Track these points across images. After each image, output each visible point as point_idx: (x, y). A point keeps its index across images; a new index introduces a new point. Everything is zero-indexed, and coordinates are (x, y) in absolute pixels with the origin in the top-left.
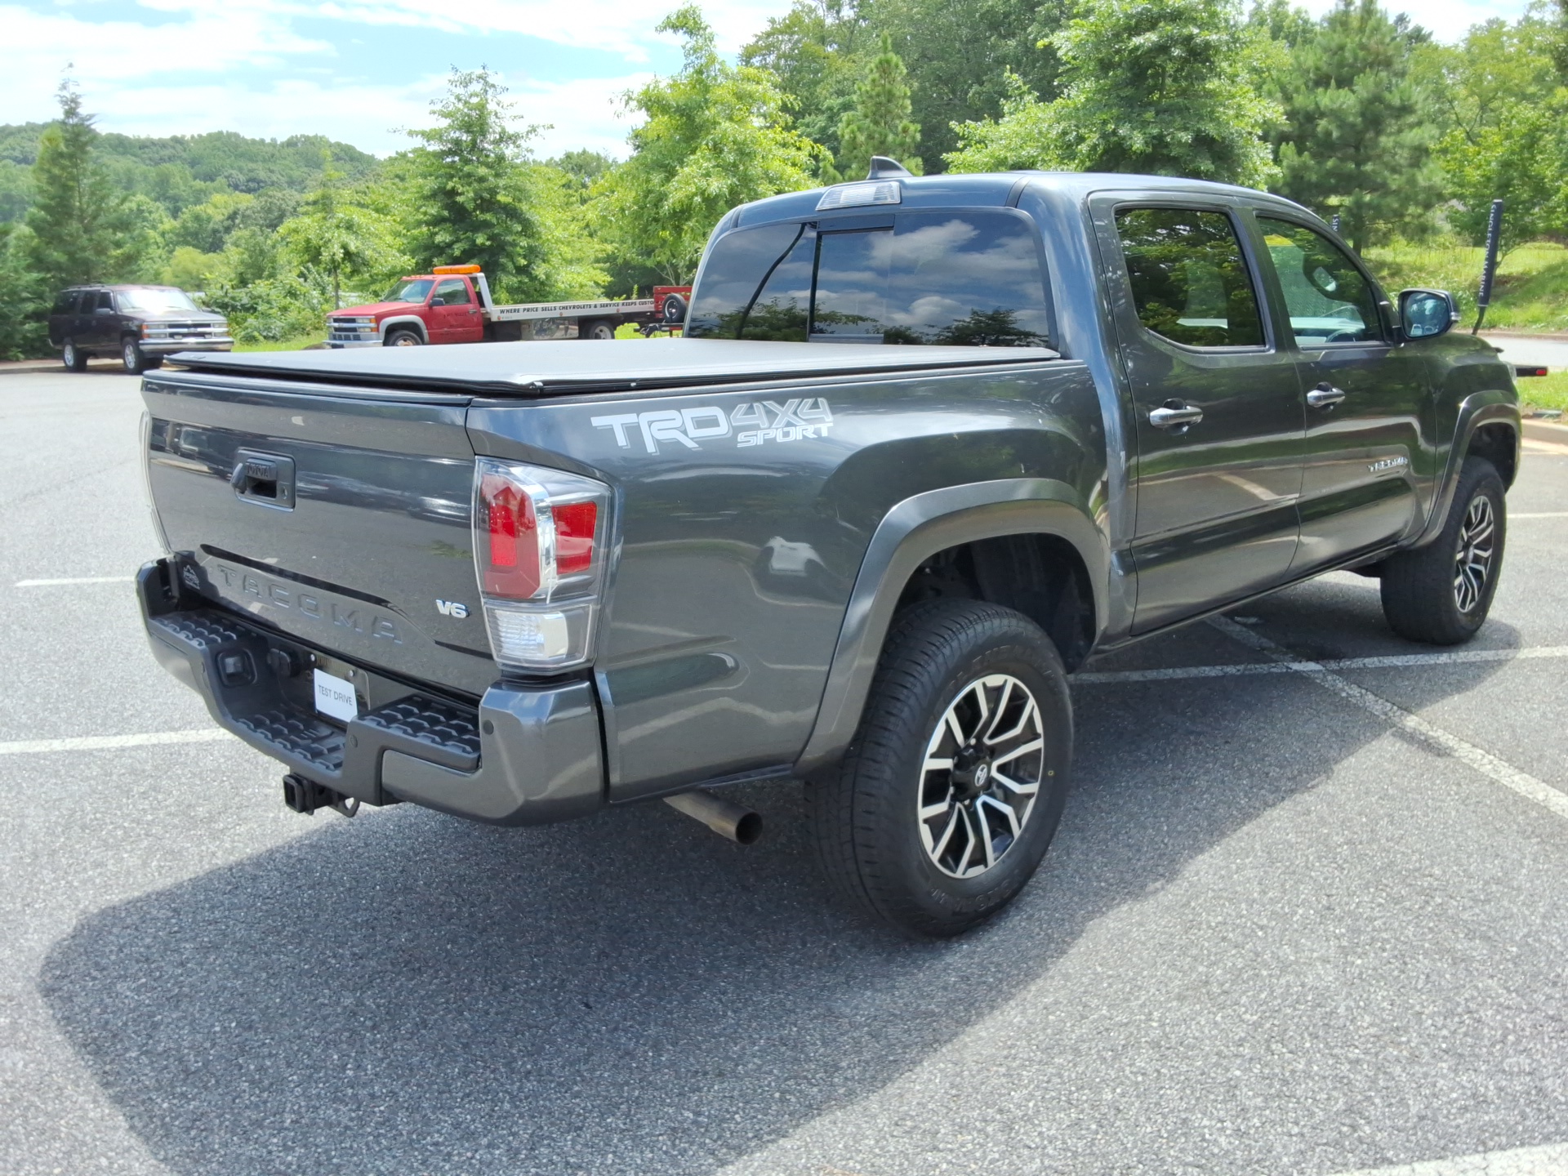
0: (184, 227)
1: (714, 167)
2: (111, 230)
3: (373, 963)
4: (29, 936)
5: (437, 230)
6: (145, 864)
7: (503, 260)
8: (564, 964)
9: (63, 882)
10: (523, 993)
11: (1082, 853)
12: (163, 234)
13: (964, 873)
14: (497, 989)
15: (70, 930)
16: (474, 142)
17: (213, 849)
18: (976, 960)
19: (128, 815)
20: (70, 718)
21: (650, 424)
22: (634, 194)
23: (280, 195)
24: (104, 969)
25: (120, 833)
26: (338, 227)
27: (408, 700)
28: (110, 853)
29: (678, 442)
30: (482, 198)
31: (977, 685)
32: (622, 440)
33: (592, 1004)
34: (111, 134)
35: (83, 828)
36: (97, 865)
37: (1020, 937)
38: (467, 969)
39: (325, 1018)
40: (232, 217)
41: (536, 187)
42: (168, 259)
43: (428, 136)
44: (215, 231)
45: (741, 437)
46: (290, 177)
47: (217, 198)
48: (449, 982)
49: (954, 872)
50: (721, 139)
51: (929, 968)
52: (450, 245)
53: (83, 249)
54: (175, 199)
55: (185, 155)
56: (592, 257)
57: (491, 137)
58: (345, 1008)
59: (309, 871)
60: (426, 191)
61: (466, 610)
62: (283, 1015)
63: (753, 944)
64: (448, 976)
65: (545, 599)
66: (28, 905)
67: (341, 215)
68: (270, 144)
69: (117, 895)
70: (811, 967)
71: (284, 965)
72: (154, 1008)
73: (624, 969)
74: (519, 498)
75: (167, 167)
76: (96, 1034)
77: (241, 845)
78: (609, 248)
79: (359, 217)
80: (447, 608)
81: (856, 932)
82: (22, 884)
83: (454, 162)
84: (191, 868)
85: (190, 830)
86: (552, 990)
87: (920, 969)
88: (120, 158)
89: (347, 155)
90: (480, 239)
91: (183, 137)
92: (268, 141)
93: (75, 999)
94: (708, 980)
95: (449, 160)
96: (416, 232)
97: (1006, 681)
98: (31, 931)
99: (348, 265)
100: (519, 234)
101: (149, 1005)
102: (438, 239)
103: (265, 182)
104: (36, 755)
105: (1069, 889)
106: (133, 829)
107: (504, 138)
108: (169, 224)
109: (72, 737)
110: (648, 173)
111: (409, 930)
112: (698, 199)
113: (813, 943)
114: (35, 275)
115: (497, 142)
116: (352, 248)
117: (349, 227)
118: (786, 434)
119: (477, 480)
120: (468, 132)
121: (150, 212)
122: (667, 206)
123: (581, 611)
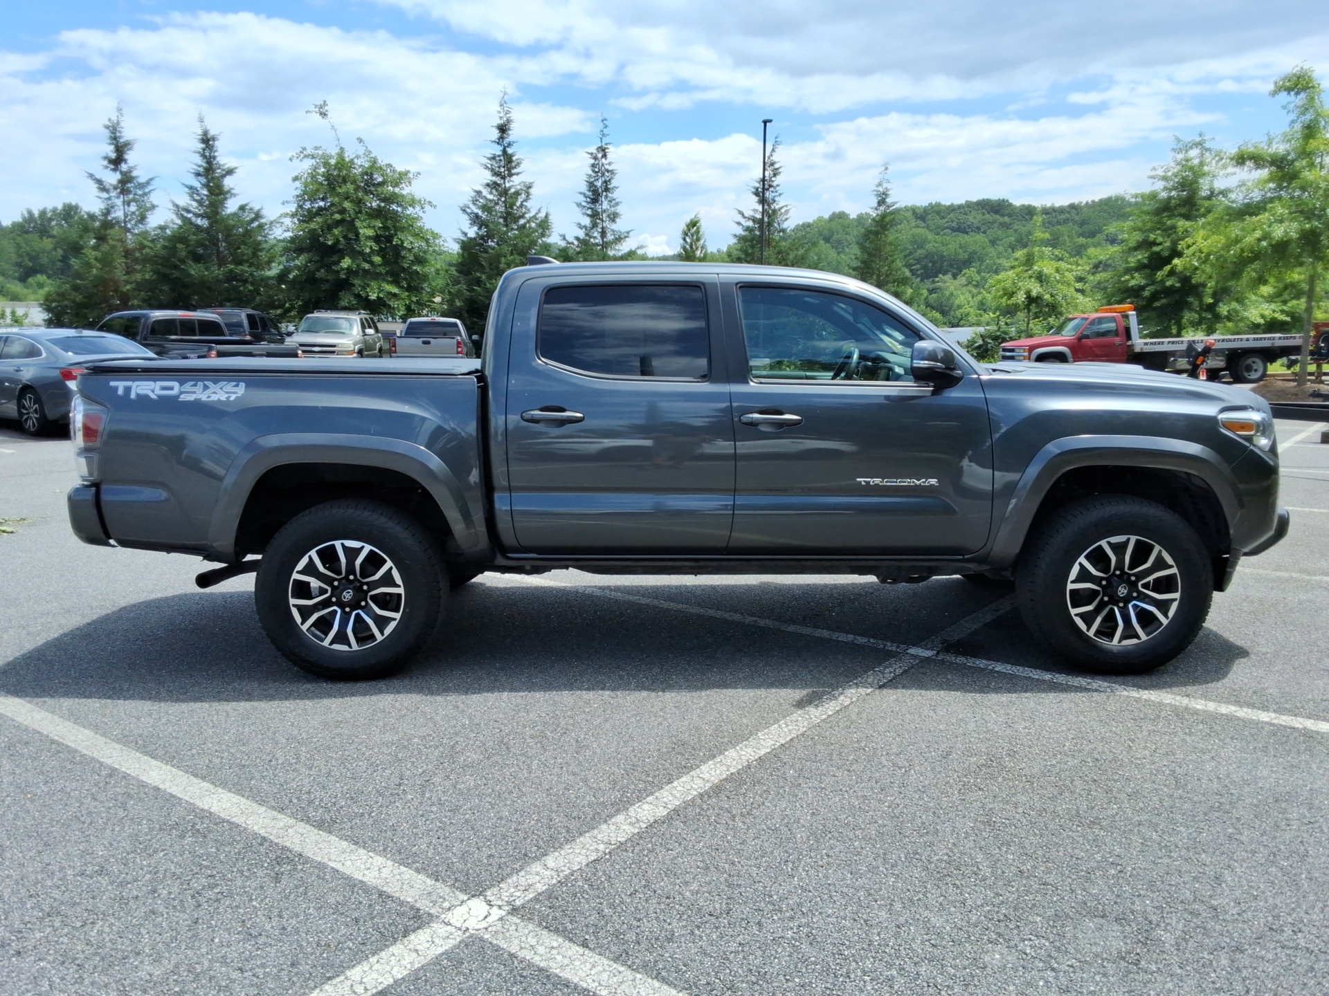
13: (330, 645)
21: (137, 387)
26: (1031, 277)
29: (148, 396)
31: (337, 544)
32: (121, 392)
45: (183, 397)
49: (321, 641)
57: (1203, 195)
97: (363, 546)
107: (1214, 194)
116: (1035, 293)
117: (1038, 276)
118: (209, 397)
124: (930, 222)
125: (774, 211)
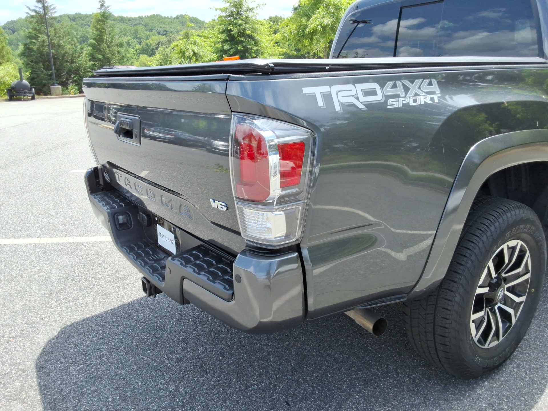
0: (143, 48)
1: (326, 14)
2: (116, 47)
3: (185, 365)
4: (39, 336)
5: (225, 44)
6: (94, 300)
7: (247, 55)
8: (275, 374)
9: (59, 308)
10: (256, 391)
11: (536, 326)
12: (136, 50)
13: (488, 346)
14: (243, 388)
15: (56, 334)
16: (238, 12)
17: (123, 294)
18: (494, 393)
19: (91, 274)
20: (78, 228)
21: (337, 92)
22: (295, 26)
23: (173, 36)
24: (67, 358)
25: (87, 283)
26: (191, 44)
27: (198, 248)
28: (81, 294)
29: (354, 105)
30: (240, 32)
31: (505, 247)
32: (321, 103)
33: (290, 403)
34: (119, 16)
35: (73, 280)
36: (75, 299)
37: (515, 379)
38: (229, 373)
39: (161, 397)
40: (158, 44)
41: (259, 27)
42: (138, 59)
43: (222, 10)
44: (153, 49)
45: (390, 102)
46: (177, 30)
47: (154, 37)
48: (219, 381)
49: (484, 345)
50: (329, 3)
51: (469, 396)
52: (229, 50)
53: (108, 54)
54: (140, 38)
55: (143, 23)
56: (278, 54)
57: (244, 9)
58: (170, 392)
59: (162, 309)
60: (221, 30)
61: (226, 206)
62: (141, 394)
63: (371, 372)
64: (219, 376)
65: (273, 202)
66: (42, 319)
67: (192, 39)
68: (170, 18)
69: (79, 316)
70: (403, 390)
71: (145, 362)
72: (84, 383)
73: (305, 381)
74: (257, 139)
75: (137, 27)
76: (56, 397)
77: (135, 292)
78: (284, 50)
79: (198, 40)
80: (216, 204)
81: (424, 369)
82: (42, 307)
83: (231, 19)
84: (113, 303)
85: (115, 283)
86: (270, 391)
87: (464, 396)
88: (122, 24)
89: (195, 21)
90: (240, 47)
91: (142, 16)
92: (170, 17)
93: (51, 374)
94: (349, 393)
95: (229, 18)
96: (217, 46)
97: (518, 243)
98: (40, 333)
99: (195, 57)
100: (253, 45)
101: (82, 381)
102: (225, 48)
103: (169, 32)
104: (61, 244)
105: (535, 349)
106: (92, 282)
107: (248, 10)
108: (138, 47)
109: (77, 236)
110: (301, 18)
111: (203, 346)
112: (319, 27)
113: (402, 373)
114: (92, 63)
115: (246, 11)
116: (196, 51)
117: (195, 43)
118: (415, 101)
119: (232, 129)
120: (236, 8)
121: (132, 43)
122: (307, 31)
123: (293, 210)
124: (78, 22)
125: (47, 7)
